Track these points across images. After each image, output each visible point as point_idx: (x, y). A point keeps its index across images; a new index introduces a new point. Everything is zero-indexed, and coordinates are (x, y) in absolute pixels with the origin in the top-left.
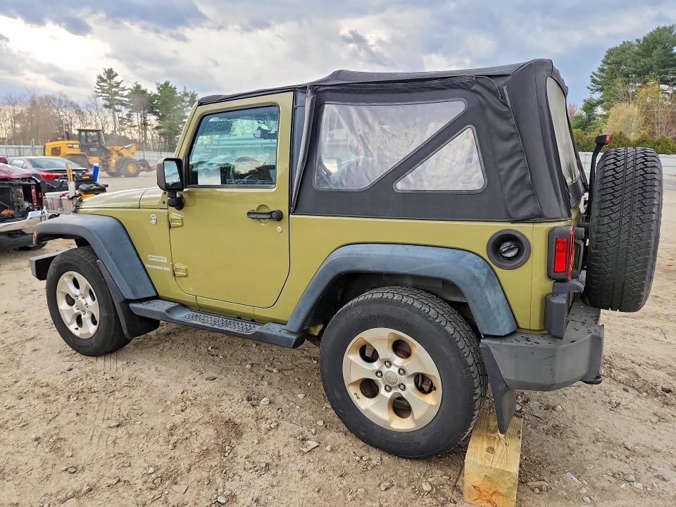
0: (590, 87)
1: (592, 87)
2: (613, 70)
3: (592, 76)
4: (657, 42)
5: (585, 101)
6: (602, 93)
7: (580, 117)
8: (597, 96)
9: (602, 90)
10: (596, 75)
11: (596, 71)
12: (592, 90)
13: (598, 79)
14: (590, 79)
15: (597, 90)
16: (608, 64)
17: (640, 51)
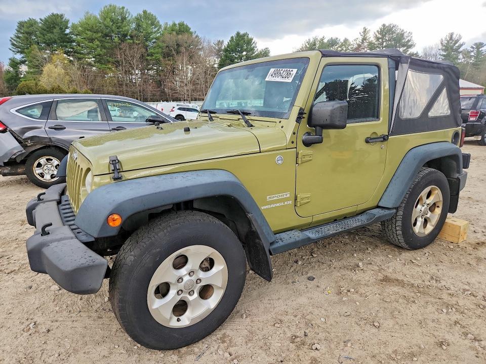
0: (12, 49)
1: (13, 50)
2: (27, 38)
3: (11, 41)
4: (55, 23)
5: (10, 59)
6: (22, 55)
7: (8, 72)
8: (19, 57)
9: (21, 52)
10: (14, 40)
11: (13, 36)
12: (14, 51)
13: (16, 43)
14: (10, 43)
15: (18, 52)
16: (21, 33)
17: (45, 28)
